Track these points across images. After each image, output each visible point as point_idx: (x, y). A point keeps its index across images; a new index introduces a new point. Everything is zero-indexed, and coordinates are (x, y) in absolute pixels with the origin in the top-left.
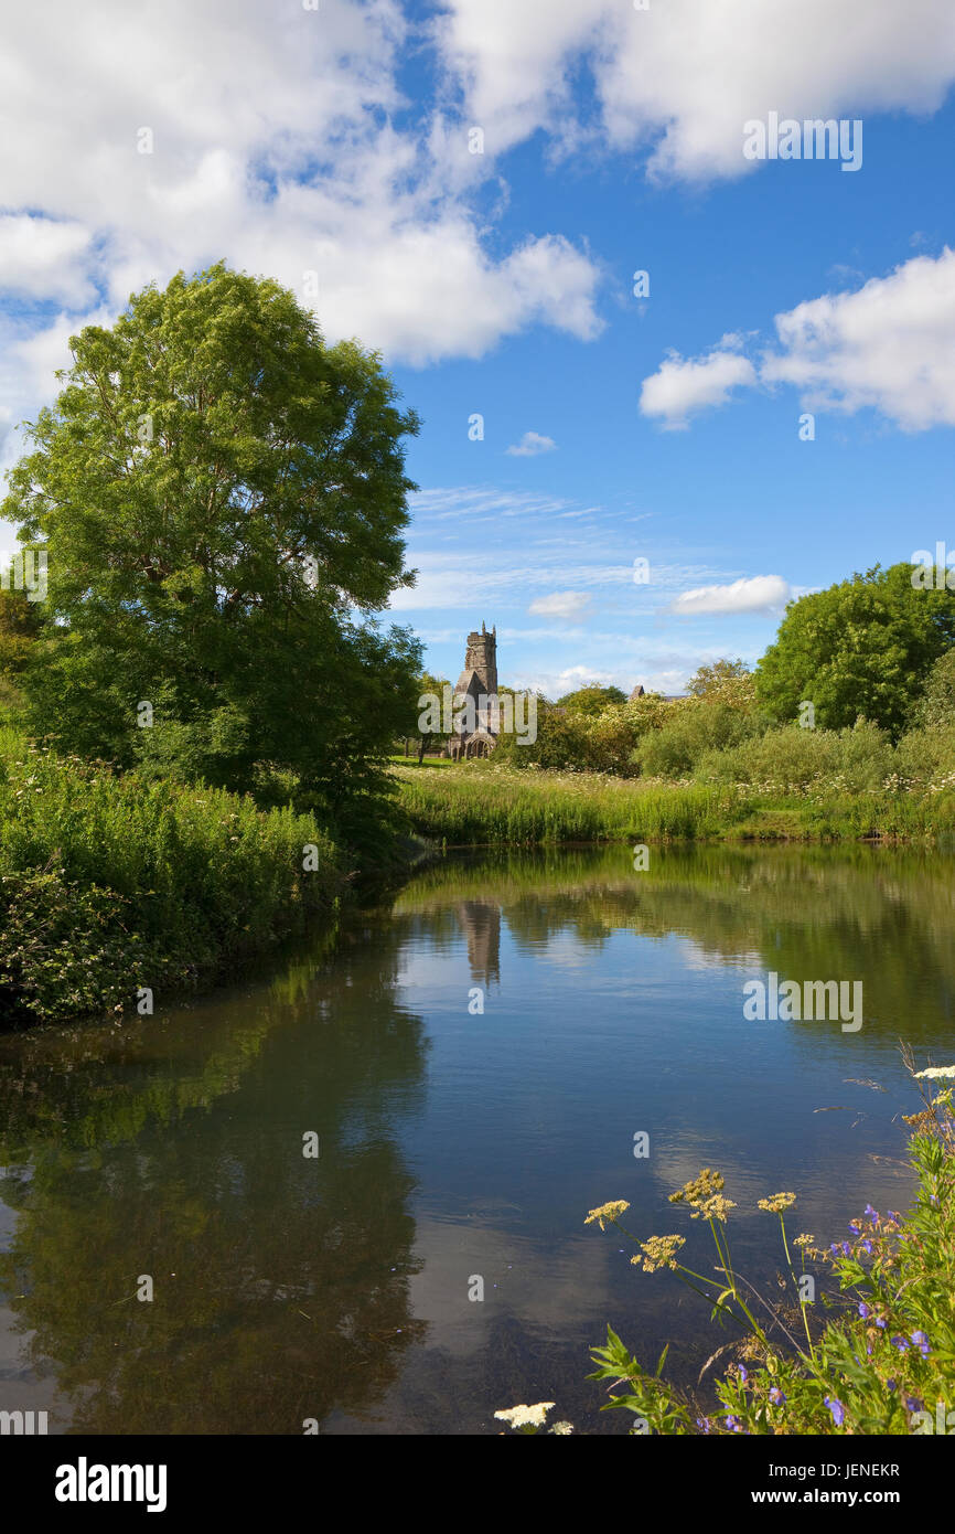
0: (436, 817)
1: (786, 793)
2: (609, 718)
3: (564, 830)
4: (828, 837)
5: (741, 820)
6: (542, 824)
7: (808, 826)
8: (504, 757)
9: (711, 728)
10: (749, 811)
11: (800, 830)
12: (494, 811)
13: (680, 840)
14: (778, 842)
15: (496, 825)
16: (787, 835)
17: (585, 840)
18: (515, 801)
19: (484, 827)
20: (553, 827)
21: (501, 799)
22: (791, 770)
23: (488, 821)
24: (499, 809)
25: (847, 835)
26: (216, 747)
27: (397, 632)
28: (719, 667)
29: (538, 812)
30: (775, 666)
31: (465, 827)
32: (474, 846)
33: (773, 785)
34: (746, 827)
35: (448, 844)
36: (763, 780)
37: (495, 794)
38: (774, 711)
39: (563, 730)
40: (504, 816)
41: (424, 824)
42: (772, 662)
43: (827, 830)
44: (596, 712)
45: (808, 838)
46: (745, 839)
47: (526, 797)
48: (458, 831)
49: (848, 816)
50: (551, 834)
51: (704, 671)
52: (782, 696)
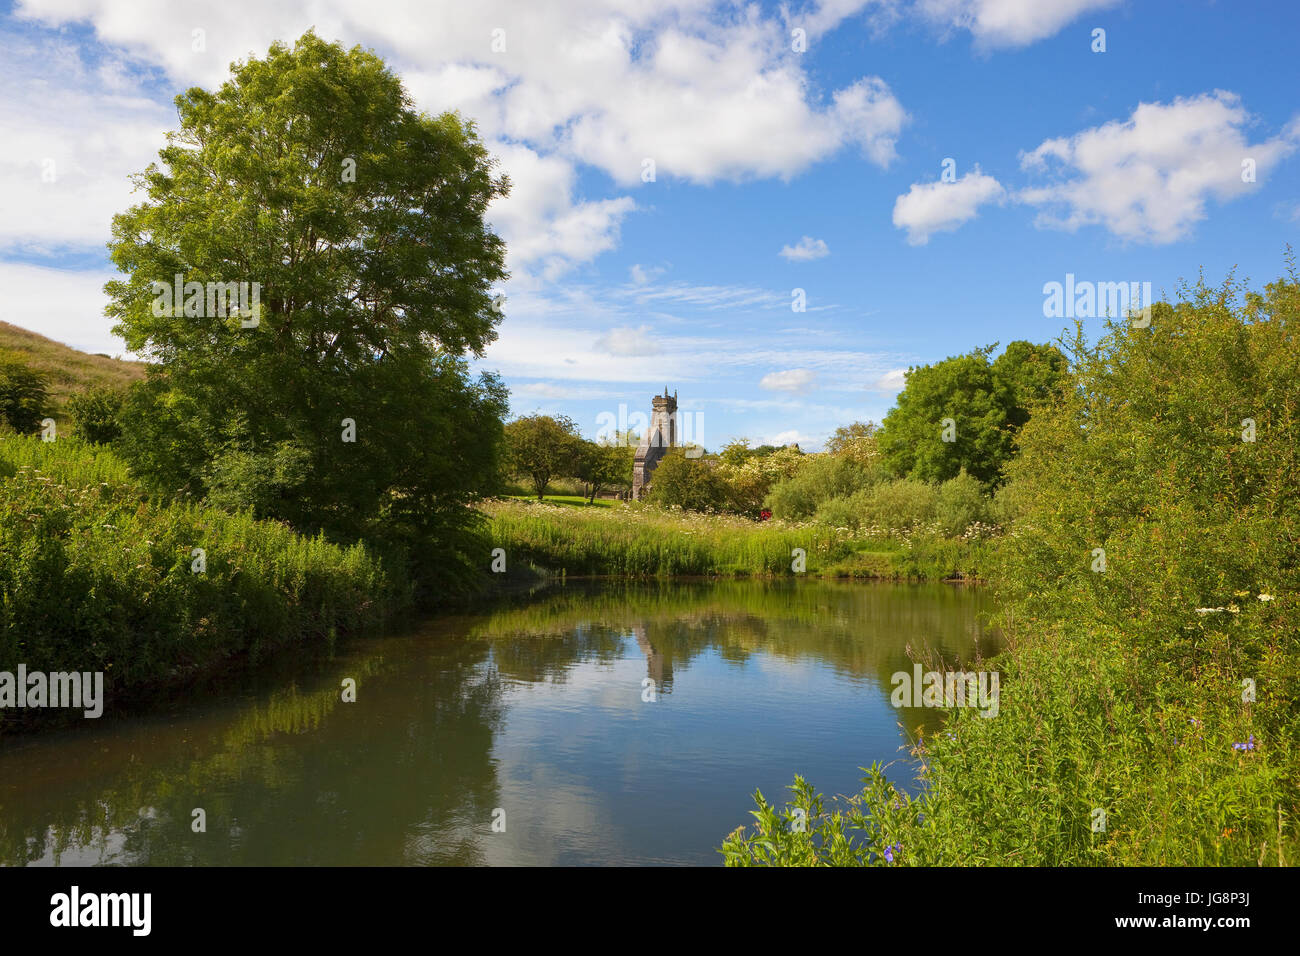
0: (559, 550)
1: (889, 537)
2: (751, 469)
3: (677, 565)
4: (915, 577)
5: (839, 560)
6: (657, 558)
7: (898, 568)
8: (656, 499)
9: (833, 478)
10: (847, 552)
11: (891, 570)
12: (615, 546)
13: (781, 577)
14: (871, 581)
15: (616, 558)
16: (878, 574)
17: (696, 574)
18: (635, 538)
19: (606, 560)
20: (666, 562)
21: (623, 536)
22: (895, 518)
23: (608, 554)
24: (620, 544)
25: (933, 576)
26: (279, 478)
27: (488, 378)
28: (854, 428)
29: (655, 548)
30: (895, 426)
31: (586, 560)
32: (594, 577)
33: (878, 530)
34: (842, 567)
35: (568, 574)
36: (869, 525)
37: (619, 530)
38: (893, 466)
39: (705, 477)
40: (623, 550)
41: (547, 555)
42: (892, 424)
43: (915, 571)
44: (740, 463)
45: (897, 578)
46: (841, 576)
47: (646, 534)
48: (579, 562)
49: (934, 558)
50: (665, 567)
51: (841, 432)
52: (901, 453)
